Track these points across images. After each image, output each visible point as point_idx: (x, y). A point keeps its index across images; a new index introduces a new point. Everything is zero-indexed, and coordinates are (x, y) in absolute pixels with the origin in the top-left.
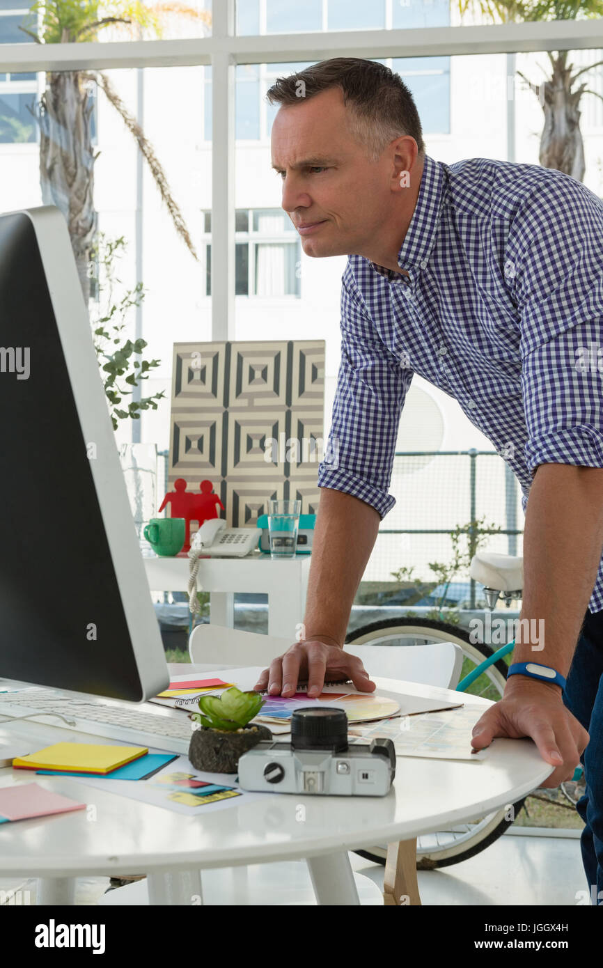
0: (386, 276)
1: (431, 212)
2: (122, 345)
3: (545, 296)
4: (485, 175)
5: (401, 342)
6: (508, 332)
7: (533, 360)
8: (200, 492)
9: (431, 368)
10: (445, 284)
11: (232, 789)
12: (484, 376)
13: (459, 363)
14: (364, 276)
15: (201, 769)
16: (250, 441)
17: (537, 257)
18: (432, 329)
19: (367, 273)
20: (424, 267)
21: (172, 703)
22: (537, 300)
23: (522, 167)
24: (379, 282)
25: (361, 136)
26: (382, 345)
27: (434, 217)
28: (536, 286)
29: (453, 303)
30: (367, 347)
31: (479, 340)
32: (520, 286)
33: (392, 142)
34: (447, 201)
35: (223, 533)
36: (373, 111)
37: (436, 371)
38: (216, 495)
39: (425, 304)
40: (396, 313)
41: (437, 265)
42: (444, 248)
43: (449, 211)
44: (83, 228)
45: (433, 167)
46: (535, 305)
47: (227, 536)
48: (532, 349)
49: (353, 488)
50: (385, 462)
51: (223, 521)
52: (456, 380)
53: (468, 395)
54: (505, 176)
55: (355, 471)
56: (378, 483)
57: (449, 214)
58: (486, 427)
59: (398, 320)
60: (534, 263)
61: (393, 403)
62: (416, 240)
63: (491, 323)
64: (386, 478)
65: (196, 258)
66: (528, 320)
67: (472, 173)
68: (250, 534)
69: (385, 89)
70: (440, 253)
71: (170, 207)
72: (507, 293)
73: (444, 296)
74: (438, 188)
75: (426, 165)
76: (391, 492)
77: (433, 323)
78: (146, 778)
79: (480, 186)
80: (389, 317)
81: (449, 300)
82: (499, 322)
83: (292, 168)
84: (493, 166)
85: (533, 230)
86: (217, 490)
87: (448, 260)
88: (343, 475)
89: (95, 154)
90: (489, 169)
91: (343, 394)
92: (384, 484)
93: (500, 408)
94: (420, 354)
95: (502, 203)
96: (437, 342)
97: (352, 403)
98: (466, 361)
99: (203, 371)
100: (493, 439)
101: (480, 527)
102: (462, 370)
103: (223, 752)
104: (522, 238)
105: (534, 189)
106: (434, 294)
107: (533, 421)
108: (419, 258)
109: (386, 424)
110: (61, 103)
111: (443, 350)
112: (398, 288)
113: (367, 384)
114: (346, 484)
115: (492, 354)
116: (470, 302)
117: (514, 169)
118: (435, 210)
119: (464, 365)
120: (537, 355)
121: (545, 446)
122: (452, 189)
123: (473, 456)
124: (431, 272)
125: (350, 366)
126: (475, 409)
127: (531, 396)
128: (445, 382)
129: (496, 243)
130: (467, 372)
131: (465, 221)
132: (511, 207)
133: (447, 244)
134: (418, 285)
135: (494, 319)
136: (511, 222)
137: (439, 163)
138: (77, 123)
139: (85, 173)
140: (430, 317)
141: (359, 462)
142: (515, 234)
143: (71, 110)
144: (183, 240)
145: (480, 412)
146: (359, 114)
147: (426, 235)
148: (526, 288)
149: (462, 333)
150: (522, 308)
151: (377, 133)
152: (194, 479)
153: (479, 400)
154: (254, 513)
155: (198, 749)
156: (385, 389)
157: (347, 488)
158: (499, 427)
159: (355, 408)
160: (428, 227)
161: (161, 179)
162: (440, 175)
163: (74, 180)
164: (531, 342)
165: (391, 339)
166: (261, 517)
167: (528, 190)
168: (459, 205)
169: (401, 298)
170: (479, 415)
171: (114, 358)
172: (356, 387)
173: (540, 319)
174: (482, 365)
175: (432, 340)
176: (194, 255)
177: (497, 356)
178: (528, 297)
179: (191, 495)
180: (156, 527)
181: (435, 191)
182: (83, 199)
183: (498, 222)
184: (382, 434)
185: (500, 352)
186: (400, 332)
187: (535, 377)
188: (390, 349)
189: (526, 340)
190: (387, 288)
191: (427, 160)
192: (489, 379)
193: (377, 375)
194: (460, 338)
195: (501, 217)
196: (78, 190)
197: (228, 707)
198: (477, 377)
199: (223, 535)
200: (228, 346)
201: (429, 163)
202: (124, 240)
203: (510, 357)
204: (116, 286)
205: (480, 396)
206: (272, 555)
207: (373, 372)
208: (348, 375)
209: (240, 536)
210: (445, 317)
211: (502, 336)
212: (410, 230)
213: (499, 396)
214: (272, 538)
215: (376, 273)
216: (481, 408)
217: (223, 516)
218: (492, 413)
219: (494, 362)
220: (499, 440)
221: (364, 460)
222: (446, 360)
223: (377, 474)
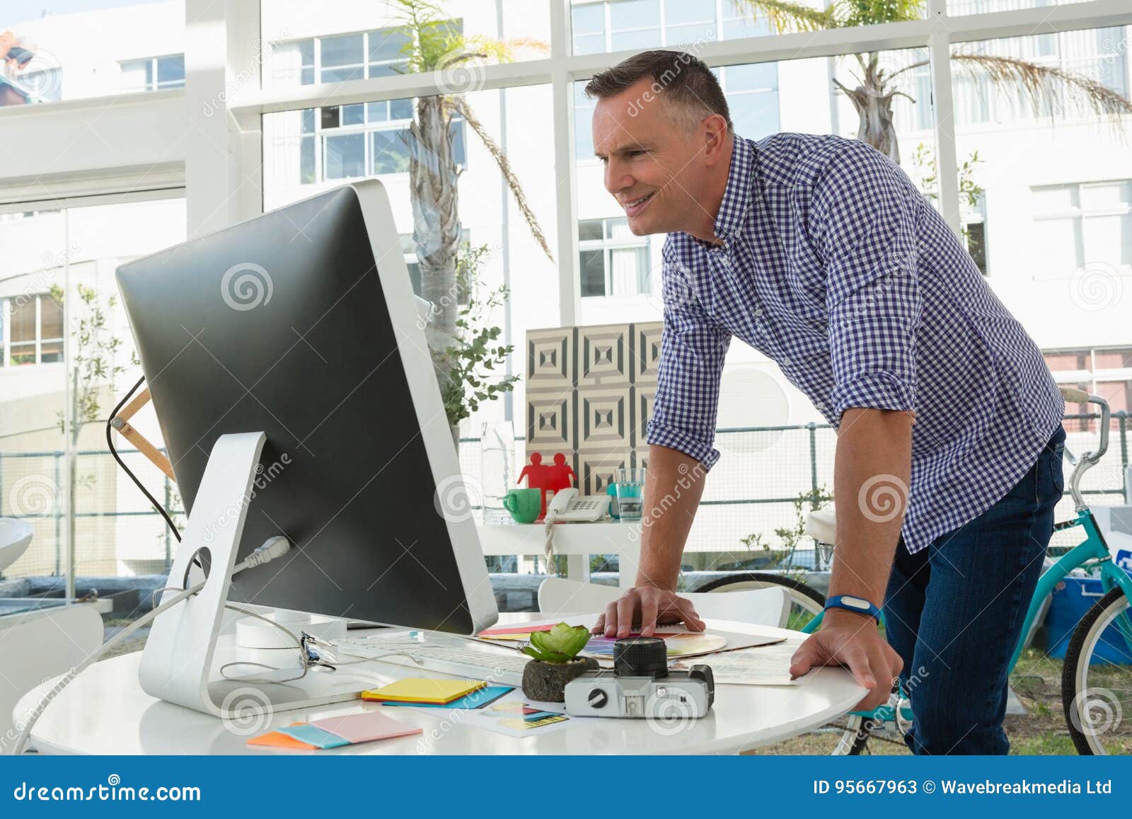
0: (704, 246)
1: (742, 185)
2: (480, 334)
3: (846, 253)
4: (790, 148)
5: (720, 306)
6: (817, 291)
7: (838, 312)
8: (555, 465)
9: (748, 330)
10: (757, 250)
11: (560, 715)
12: (798, 334)
13: (774, 324)
14: (683, 247)
15: (533, 699)
16: (598, 416)
17: (837, 218)
18: (747, 293)
19: (686, 243)
20: (738, 236)
21: (515, 645)
22: (839, 257)
23: (823, 139)
24: (697, 252)
25: (675, 120)
26: (701, 310)
27: (745, 189)
28: (838, 244)
29: (766, 268)
30: (688, 312)
31: (792, 301)
32: (824, 245)
33: (703, 121)
34: (757, 174)
35: (575, 500)
36: (683, 97)
37: (754, 331)
38: (569, 467)
39: (740, 270)
40: (714, 279)
41: (749, 233)
42: (755, 218)
43: (759, 184)
44: (449, 238)
45: (742, 144)
46: (838, 262)
47: (579, 503)
48: (836, 303)
49: (679, 443)
50: (708, 418)
51: (576, 489)
52: (772, 339)
53: (784, 353)
54: (808, 147)
55: (681, 428)
56: (703, 439)
57: (758, 186)
58: (802, 383)
59: (717, 286)
60: (835, 224)
61: (713, 363)
62: (729, 211)
63: (800, 285)
64: (710, 433)
65: (552, 260)
66: (832, 276)
67: (779, 147)
68: (600, 501)
69: (693, 76)
70: (752, 222)
71: (527, 215)
72: (815, 253)
73: (757, 261)
74: (748, 163)
75: (735, 142)
76: (715, 446)
77: (749, 287)
78: (481, 707)
79: (786, 158)
80: (708, 284)
81: (762, 265)
82: (807, 283)
83: (613, 154)
84: (796, 139)
85: (833, 193)
86: (569, 461)
87: (760, 228)
88: (670, 432)
89: (458, 172)
90: (793, 142)
91: (667, 358)
92: (709, 439)
93: (814, 363)
94: (738, 316)
95: (805, 170)
96: (753, 304)
97: (676, 365)
98: (780, 322)
99: (554, 355)
100: (809, 393)
101: (821, 494)
102: (777, 330)
103: (552, 681)
104: (823, 201)
105: (833, 156)
106: (748, 260)
107: (839, 370)
108: (733, 227)
109: (708, 383)
110: (427, 129)
111: (759, 312)
112: (715, 256)
113: (689, 347)
114: (673, 440)
115: (804, 313)
116: (782, 266)
117: (817, 141)
118: (746, 183)
119: (779, 325)
120: (841, 308)
121: (850, 392)
122: (760, 163)
123: (812, 429)
124: (745, 240)
125: (672, 331)
126: (791, 366)
127: (836, 347)
128: (762, 341)
129: (800, 208)
130: (782, 332)
131: (775, 191)
132: (813, 174)
133: (758, 214)
134: (733, 253)
135: (801, 282)
136: (813, 187)
137: (747, 140)
138: (441, 146)
139: (450, 189)
140: (745, 282)
141: (684, 420)
142: (817, 197)
143: (436, 135)
144: (540, 244)
145: (795, 368)
146: (671, 99)
147: (738, 206)
148: (829, 247)
149: (775, 296)
150: (827, 265)
151: (689, 116)
152: (548, 453)
153: (794, 357)
154: (604, 482)
155: (530, 680)
156: (706, 351)
157: (674, 444)
158: (814, 382)
159: (678, 369)
160: (740, 199)
161: (518, 191)
162: (749, 151)
163: (440, 196)
164: (835, 296)
165: (711, 303)
166: (611, 485)
167: (827, 158)
168: (768, 177)
169: (719, 265)
170: (795, 372)
171: (472, 345)
172: (679, 350)
173: (842, 275)
174: (795, 325)
175: (748, 303)
176: (550, 257)
177: (808, 315)
178: (831, 254)
179: (545, 467)
180: (514, 496)
181: (745, 165)
182: (448, 212)
183: (801, 188)
184: (704, 393)
185: (811, 311)
186: (718, 296)
187: (840, 328)
188: (709, 313)
189: (831, 294)
190: (705, 257)
191: (736, 138)
192: (803, 337)
193: (698, 338)
194: (774, 301)
195: (804, 183)
196: (444, 204)
197: (557, 641)
198: (791, 336)
199: (575, 503)
200: (576, 330)
201: (739, 141)
202: (488, 248)
203: (821, 315)
204: (481, 288)
205: (795, 353)
206: (621, 519)
207: (694, 335)
208: (671, 339)
209: (591, 503)
210: (759, 281)
211: (811, 296)
212: (724, 202)
213: (812, 352)
214: (621, 504)
215: (694, 243)
216: (796, 365)
217: (576, 485)
218: (807, 369)
219: (806, 322)
220: (814, 395)
221: (688, 417)
222: (762, 321)
223: (701, 430)
